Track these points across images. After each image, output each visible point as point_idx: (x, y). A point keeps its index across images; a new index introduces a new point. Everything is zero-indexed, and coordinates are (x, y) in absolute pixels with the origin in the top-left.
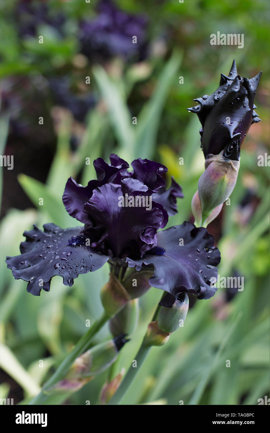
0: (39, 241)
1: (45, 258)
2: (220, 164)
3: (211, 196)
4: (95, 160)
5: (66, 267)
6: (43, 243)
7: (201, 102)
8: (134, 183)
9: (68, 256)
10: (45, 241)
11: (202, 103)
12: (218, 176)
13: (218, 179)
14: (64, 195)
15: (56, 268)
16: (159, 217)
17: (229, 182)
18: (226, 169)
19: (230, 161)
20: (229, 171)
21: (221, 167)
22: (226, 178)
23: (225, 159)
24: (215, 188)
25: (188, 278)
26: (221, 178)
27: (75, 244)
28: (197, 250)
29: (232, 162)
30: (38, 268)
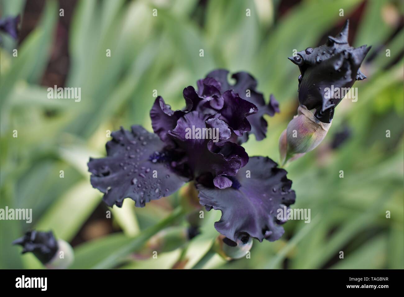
0: (123, 145)
1: (125, 168)
2: (310, 122)
3: (296, 147)
4: (186, 88)
5: (141, 185)
6: (127, 149)
7: (303, 56)
8: (218, 123)
9: (146, 172)
10: (129, 148)
11: (304, 58)
12: (307, 132)
13: (306, 134)
14: (152, 110)
15: (133, 183)
16: (238, 163)
17: (316, 139)
18: (316, 128)
19: (321, 123)
20: (319, 130)
21: (311, 125)
22: (314, 136)
23: (315, 119)
24: (301, 141)
25: (257, 219)
26: (308, 134)
27: (155, 161)
28: (273, 190)
29: (322, 124)
30: (116, 179)
